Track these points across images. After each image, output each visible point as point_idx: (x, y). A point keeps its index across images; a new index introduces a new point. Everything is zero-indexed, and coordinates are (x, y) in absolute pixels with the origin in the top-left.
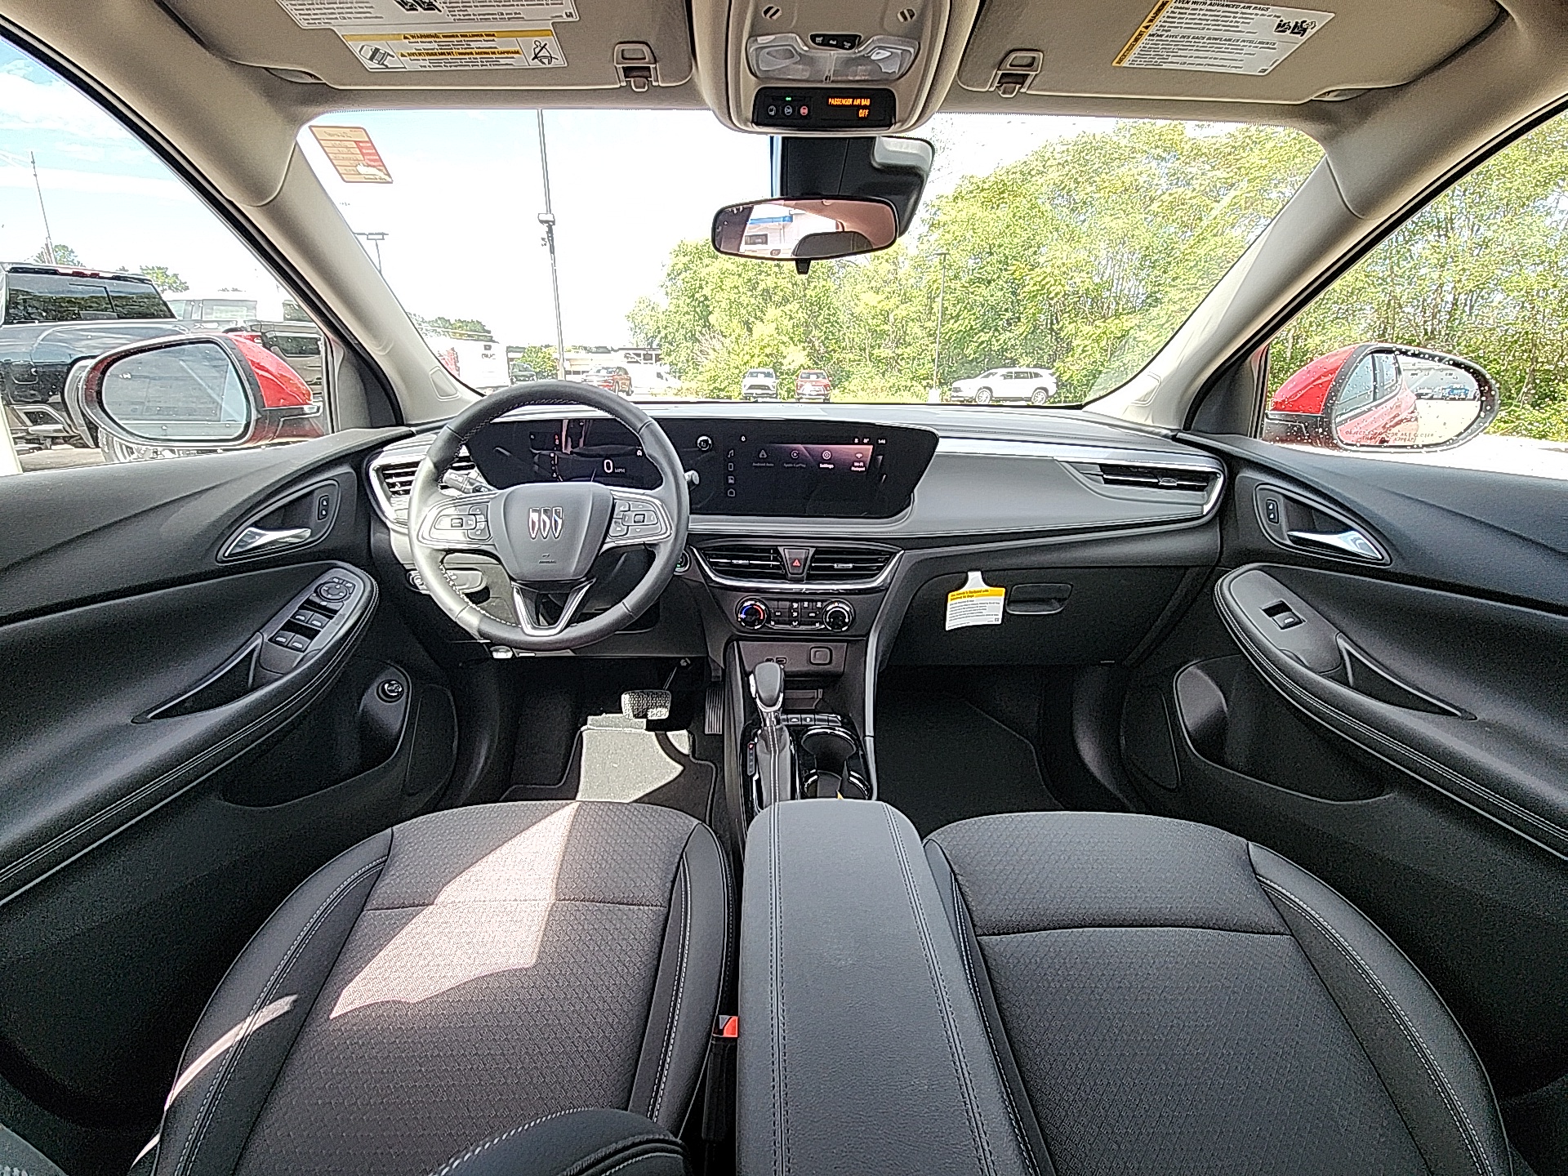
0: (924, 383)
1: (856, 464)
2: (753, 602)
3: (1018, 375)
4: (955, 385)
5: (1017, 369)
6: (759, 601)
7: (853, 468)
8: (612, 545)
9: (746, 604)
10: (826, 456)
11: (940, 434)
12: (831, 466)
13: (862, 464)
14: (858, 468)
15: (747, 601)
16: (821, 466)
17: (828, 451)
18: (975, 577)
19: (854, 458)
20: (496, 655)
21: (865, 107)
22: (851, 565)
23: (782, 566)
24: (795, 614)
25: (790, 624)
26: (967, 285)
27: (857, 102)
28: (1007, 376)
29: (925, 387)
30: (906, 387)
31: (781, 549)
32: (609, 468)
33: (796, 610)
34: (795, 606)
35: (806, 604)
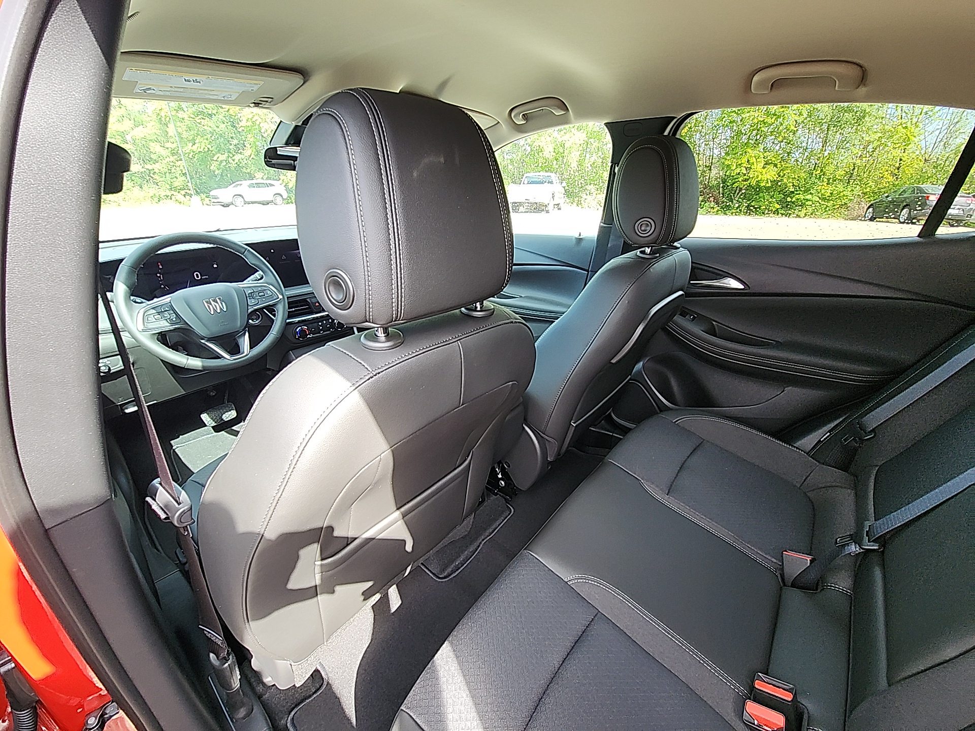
0: (183, 192)
2: (300, 328)
3: (258, 185)
4: (211, 193)
5: (254, 181)
6: (303, 326)
8: (252, 309)
9: (297, 330)
15: (297, 328)
20: (127, 411)
23: (310, 308)
24: (321, 328)
25: (320, 333)
26: (192, 116)
28: (251, 186)
29: (184, 196)
30: (167, 197)
31: (308, 300)
32: (198, 277)
33: (321, 326)
34: (320, 324)
35: (325, 322)
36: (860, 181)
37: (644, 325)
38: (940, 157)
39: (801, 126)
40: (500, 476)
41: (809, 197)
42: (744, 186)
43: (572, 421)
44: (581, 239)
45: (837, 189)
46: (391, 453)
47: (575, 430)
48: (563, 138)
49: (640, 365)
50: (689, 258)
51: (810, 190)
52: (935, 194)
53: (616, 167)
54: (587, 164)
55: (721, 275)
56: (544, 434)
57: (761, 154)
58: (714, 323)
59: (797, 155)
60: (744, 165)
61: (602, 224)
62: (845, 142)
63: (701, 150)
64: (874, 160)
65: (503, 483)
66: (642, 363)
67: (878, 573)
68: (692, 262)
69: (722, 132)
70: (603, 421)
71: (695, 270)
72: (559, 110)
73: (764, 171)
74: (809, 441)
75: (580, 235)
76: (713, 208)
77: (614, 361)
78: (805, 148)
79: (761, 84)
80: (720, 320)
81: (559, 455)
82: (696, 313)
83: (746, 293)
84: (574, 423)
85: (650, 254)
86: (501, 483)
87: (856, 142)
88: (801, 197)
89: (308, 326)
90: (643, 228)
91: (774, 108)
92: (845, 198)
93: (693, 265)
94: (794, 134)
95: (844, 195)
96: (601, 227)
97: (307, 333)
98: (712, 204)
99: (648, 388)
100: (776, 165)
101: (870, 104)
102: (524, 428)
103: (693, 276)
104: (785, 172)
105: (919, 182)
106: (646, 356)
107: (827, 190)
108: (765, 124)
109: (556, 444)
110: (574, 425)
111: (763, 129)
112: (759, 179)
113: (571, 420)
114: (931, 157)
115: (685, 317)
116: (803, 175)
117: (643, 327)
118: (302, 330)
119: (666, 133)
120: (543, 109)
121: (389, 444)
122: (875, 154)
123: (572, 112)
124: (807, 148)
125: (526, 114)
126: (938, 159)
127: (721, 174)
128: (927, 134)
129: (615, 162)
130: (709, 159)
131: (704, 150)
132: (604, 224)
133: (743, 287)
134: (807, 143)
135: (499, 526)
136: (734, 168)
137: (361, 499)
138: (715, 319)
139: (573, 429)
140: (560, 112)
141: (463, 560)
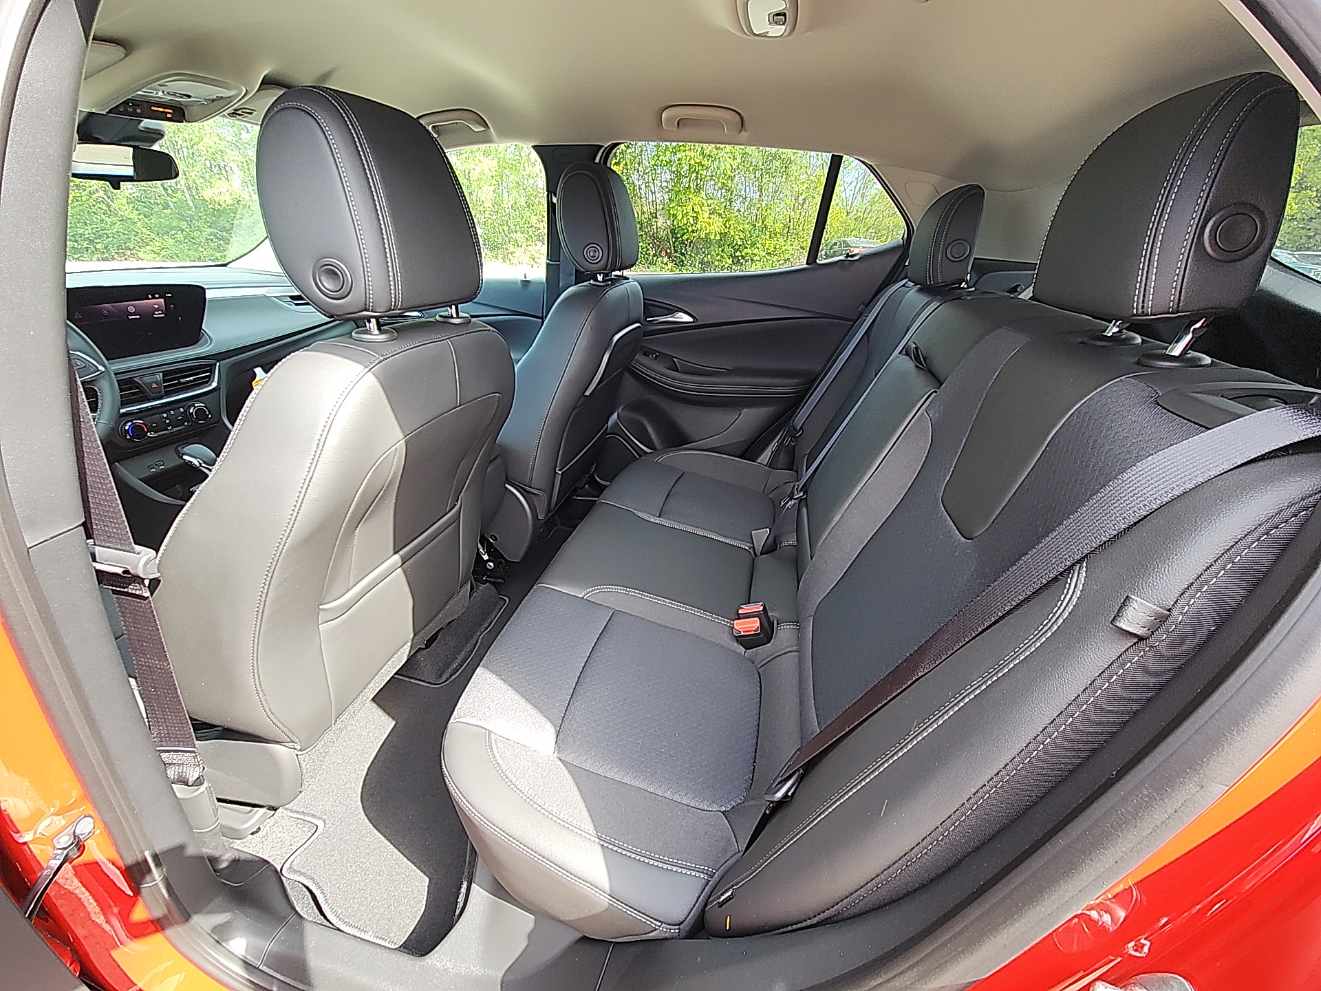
1: (156, 313)
2: (130, 423)
6: (135, 420)
7: (155, 316)
10: (131, 309)
11: (205, 287)
12: (138, 317)
13: (160, 312)
14: (158, 314)
16: (130, 317)
17: (131, 306)
18: (258, 371)
19: (152, 309)
21: (170, 113)
22: (191, 378)
23: (145, 390)
24: (168, 421)
27: (166, 110)
31: (137, 379)
33: (166, 418)
34: (165, 415)
35: (172, 412)
36: (797, 234)
37: (610, 352)
38: (859, 210)
39: (737, 172)
40: (486, 557)
41: (756, 251)
42: (694, 237)
43: (557, 469)
44: (528, 281)
45: (779, 243)
46: (404, 444)
47: (561, 478)
48: (466, 165)
49: (615, 416)
50: (639, 290)
51: (756, 244)
52: (858, 247)
53: (554, 197)
54: (507, 203)
55: (672, 310)
56: (530, 487)
57: (704, 202)
58: (675, 360)
59: (739, 205)
60: (690, 214)
61: (548, 261)
62: (779, 193)
63: (643, 192)
64: (806, 212)
65: (491, 564)
66: (616, 414)
67: (804, 510)
68: (644, 299)
69: (662, 173)
70: (587, 486)
71: (649, 307)
72: (477, 125)
73: (711, 221)
74: (765, 457)
75: (525, 277)
76: (666, 264)
77: (587, 393)
78: (744, 197)
79: (669, 120)
80: (679, 356)
81: (549, 511)
82: (658, 352)
83: (695, 326)
84: (559, 470)
85: (602, 282)
86: (489, 565)
87: (788, 193)
88: (749, 251)
89: (144, 419)
90: (592, 254)
91: (708, 148)
92: (787, 252)
93: (646, 301)
94: (732, 180)
95: (786, 250)
96: (548, 265)
97: (146, 430)
98: (666, 259)
99: (627, 438)
100: (720, 215)
101: (794, 151)
102: (506, 488)
103: (648, 313)
104: (730, 223)
105: (845, 236)
106: (620, 405)
107: (771, 244)
108: (703, 166)
109: (545, 498)
110: (560, 473)
111: (701, 172)
112: (708, 231)
113: (556, 467)
114: (852, 209)
115: (648, 356)
116: (747, 226)
117: (609, 354)
118: (134, 427)
119: (597, 160)
120: (457, 123)
121: (403, 432)
122: (805, 206)
123: (494, 130)
124: (746, 198)
125: (437, 126)
126: (857, 211)
127: (669, 224)
128: (846, 185)
129: (551, 190)
130: (653, 205)
131: (646, 194)
132: (551, 261)
133: (691, 320)
134: (745, 191)
135: (495, 618)
136: (680, 218)
137: (365, 520)
138: (676, 356)
139: (560, 476)
140: (479, 128)
141: (461, 661)
